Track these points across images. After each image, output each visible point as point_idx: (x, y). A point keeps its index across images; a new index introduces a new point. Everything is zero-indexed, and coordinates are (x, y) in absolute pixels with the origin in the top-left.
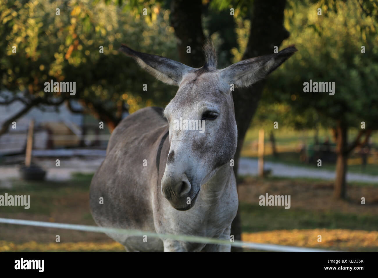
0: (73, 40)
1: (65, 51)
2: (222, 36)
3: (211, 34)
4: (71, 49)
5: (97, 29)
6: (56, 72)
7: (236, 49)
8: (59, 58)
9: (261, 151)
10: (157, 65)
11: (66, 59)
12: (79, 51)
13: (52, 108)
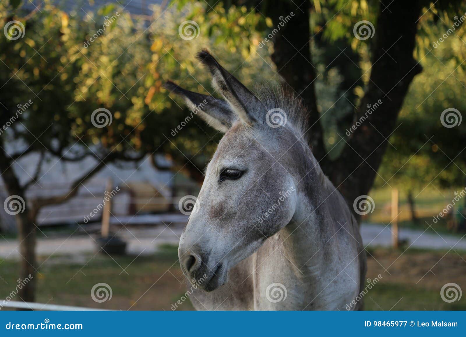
0: (155, 81)
1: (145, 95)
2: (342, 72)
3: (328, 70)
4: (152, 91)
5: (183, 66)
6: (134, 120)
7: (361, 87)
8: (138, 103)
9: (394, 216)
10: (208, 108)
11: (145, 103)
12: (161, 93)
13: (131, 164)
